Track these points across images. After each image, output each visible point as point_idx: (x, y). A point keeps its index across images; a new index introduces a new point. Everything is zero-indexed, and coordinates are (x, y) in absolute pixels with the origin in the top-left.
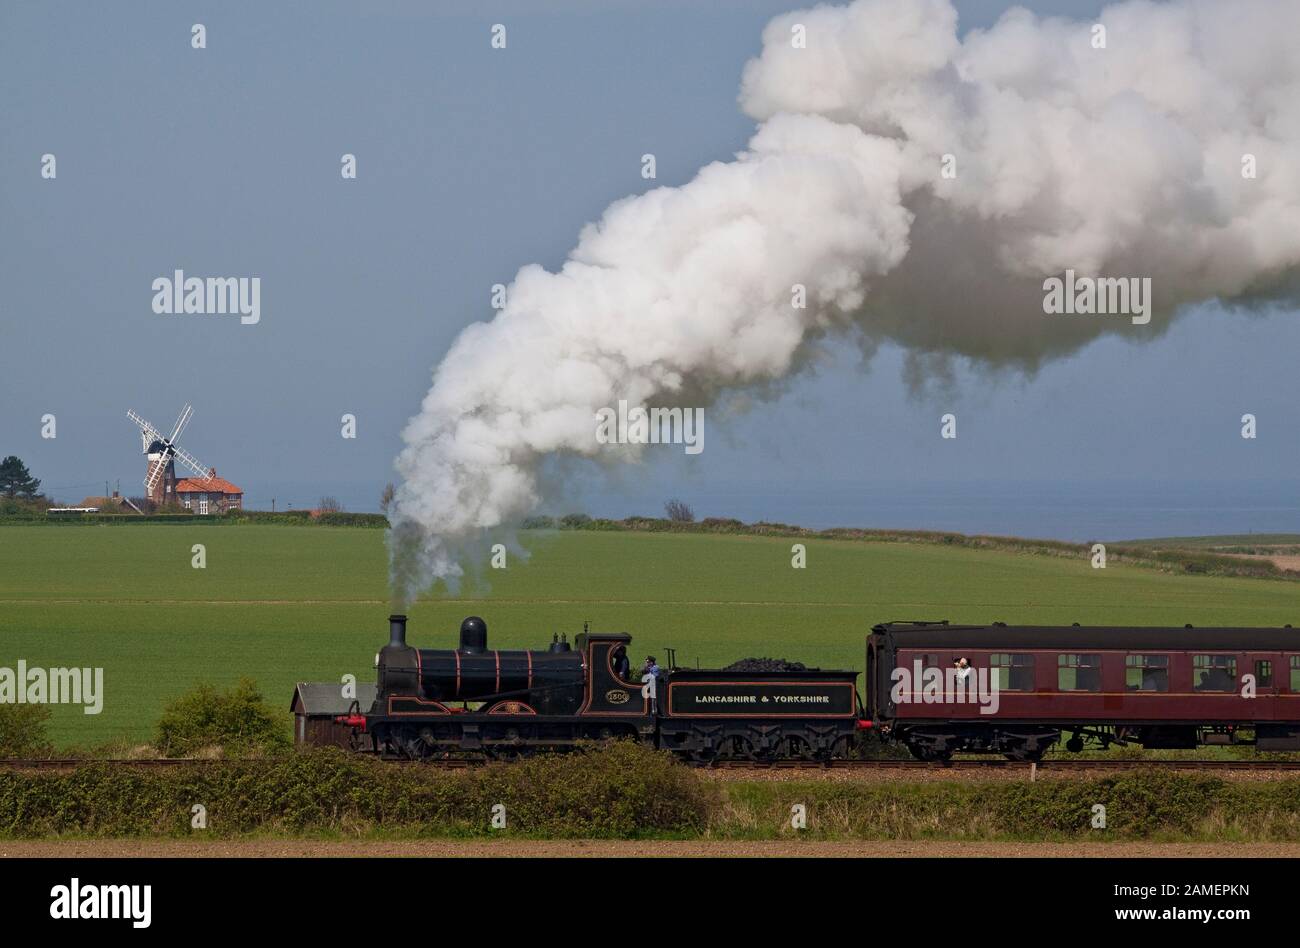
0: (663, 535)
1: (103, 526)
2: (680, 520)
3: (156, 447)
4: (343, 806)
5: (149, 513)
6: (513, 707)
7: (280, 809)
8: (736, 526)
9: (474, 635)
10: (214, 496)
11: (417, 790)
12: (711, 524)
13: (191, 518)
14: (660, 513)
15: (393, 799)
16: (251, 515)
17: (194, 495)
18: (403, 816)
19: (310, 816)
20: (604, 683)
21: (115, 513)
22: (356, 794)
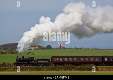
0: (95, 50)
1: (56, 50)
2: (96, 49)
3: (59, 44)
4: (73, 69)
5: (59, 49)
6: (25, 62)
7: (68, 69)
8: (100, 49)
9: (23, 57)
10: (63, 47)
11: (77, 67)
12: (98, 49)
13: (62, 49)
14: (94, 48)
15: (76, 68)
16: (66, 49)
17: (62, 47)
18: (77, 69)
19: (70, 69)
20: (32, 60)
21: (57, 49)
22: (73, 68)
